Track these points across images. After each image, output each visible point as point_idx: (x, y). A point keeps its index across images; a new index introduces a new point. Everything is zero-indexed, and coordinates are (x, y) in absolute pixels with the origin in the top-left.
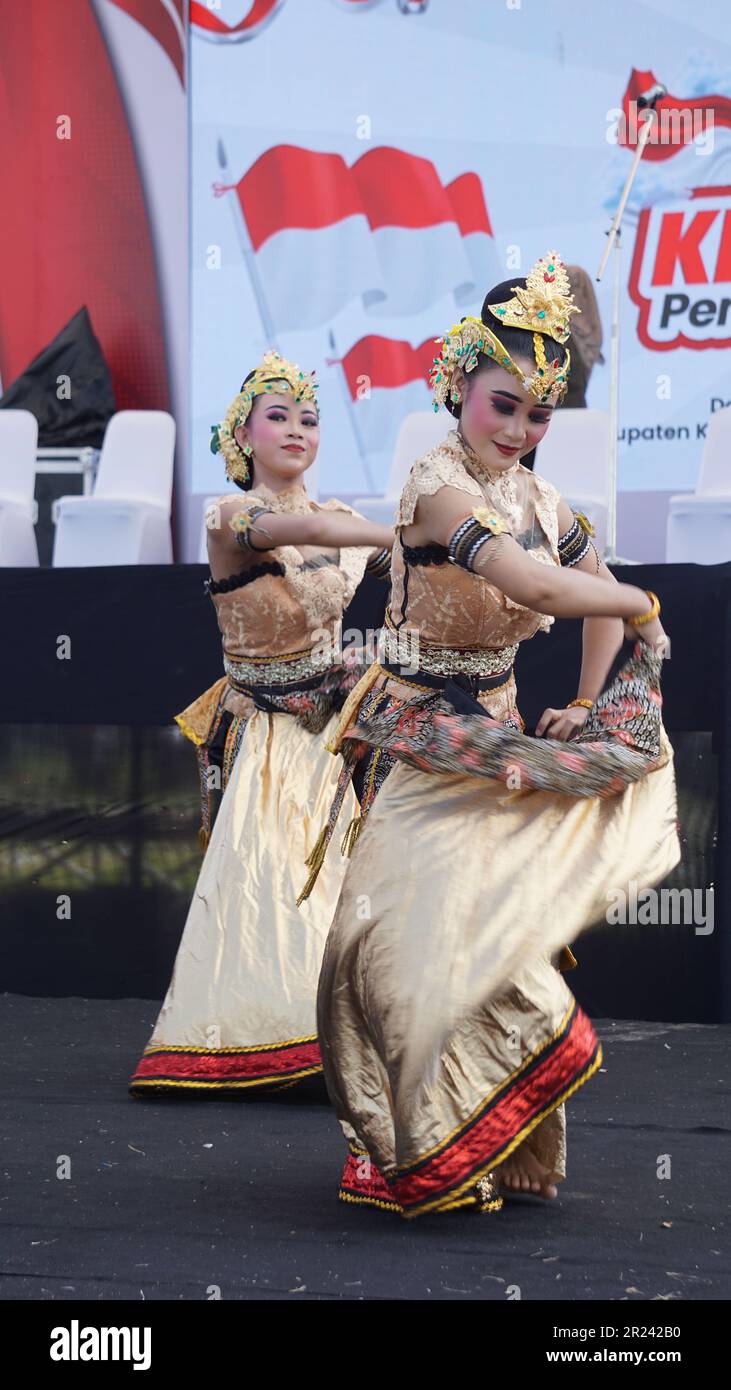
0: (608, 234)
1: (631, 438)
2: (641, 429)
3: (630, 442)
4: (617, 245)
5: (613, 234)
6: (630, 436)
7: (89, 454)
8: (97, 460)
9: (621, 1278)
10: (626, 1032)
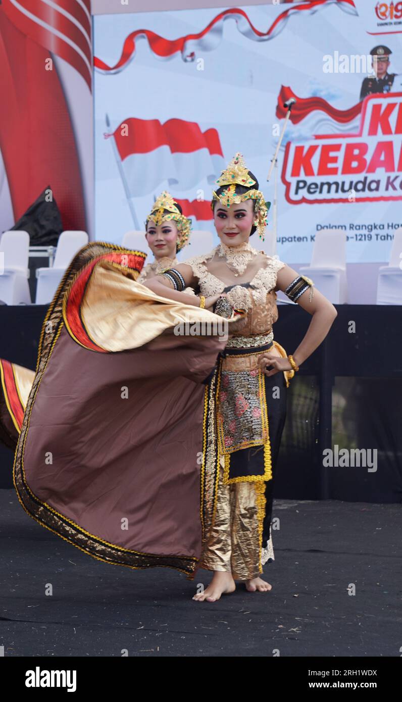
0: (272, 161)
1: (283, 241)
2: (287, 237)
3: (282, 243)
4: (276, 166)
5: (274, 161)
6: (282, 240)
7: (51, 249)
8: (55, 251)
9: (276, 621)
10: (280, 505)
